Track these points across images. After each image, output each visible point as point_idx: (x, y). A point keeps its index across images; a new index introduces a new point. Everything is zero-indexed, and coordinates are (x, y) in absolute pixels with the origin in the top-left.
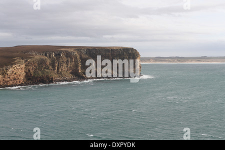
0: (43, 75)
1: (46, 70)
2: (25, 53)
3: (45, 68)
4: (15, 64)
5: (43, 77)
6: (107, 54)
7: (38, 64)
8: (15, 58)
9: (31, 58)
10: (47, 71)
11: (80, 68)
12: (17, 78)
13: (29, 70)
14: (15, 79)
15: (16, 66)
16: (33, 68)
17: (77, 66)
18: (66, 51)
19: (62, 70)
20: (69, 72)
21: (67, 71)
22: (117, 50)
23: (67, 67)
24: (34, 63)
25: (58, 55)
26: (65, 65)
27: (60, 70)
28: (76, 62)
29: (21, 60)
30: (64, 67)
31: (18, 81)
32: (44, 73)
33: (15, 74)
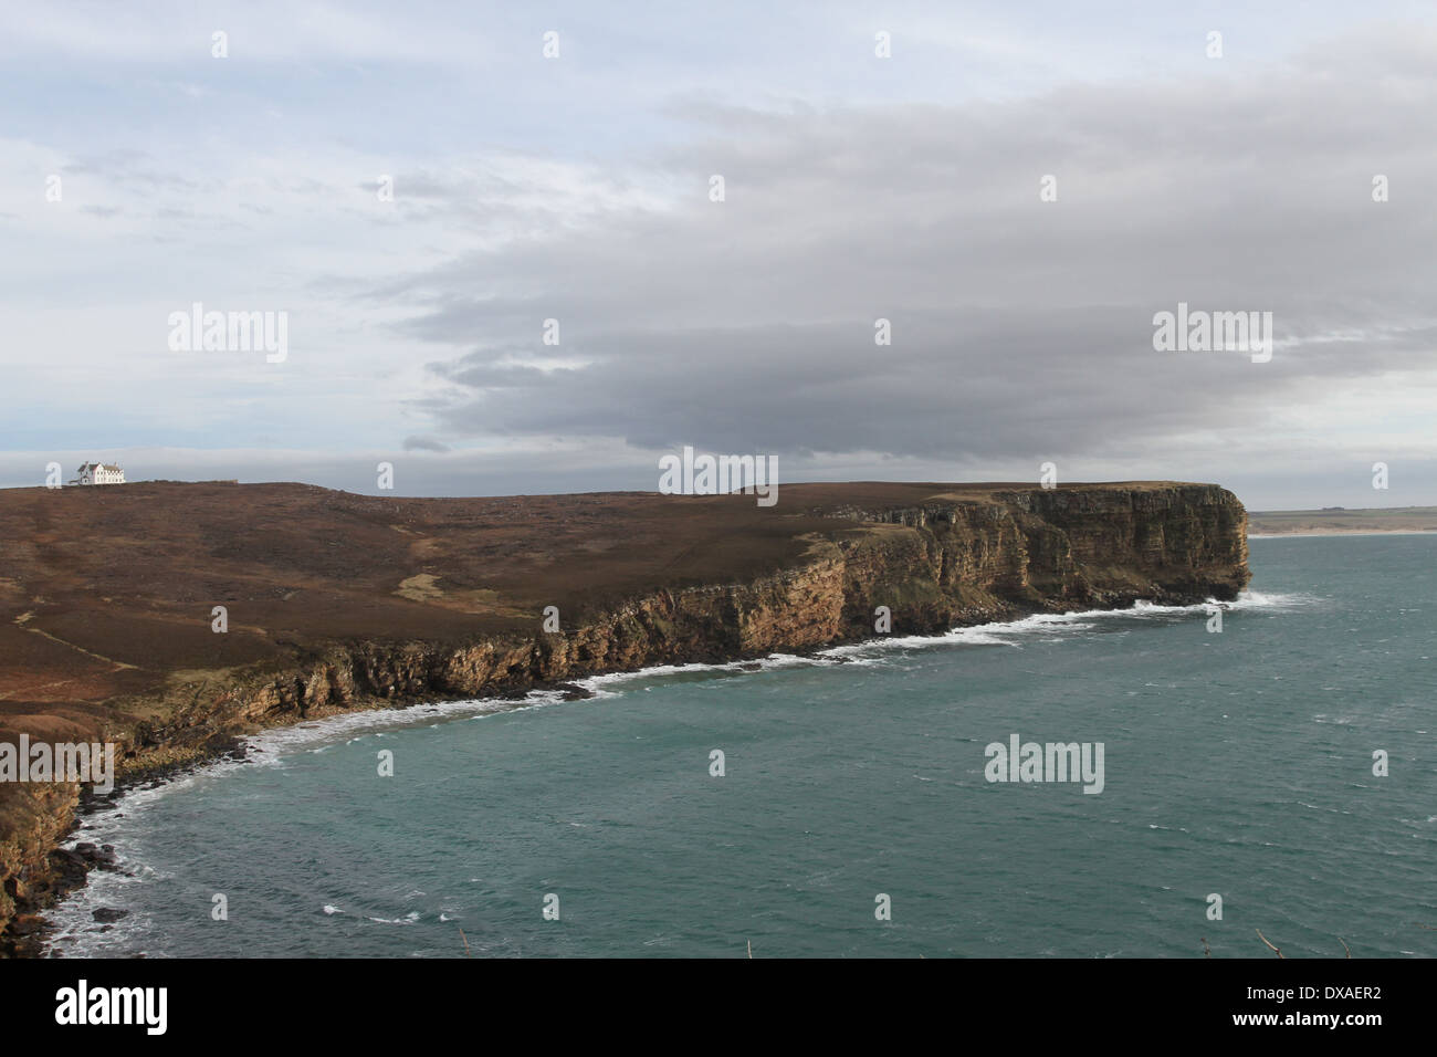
0: (912, 603)
1: (918, 581)
2: (822, 514)
3: (915, 574)
4: (813, 559)
5: (911, 610)
6: (1116, 510)
7: (889, 559)
8: (805, 538)
9: (861, 534)
10: (924, 584)
11: (1024, 570)
12: (819, 618)
13: (856, 584)
14: (814, 621)
15: (820, 571)
16: (869, 575)
17: (1013, 562)
18: (969, 503)
19: (958, 577)
20: (982, 586)
21: (975, 584)
22: (1156, 493)
23: (977, 565)
24: (873, 555)
25: (940, 519)
26: (968, 556)
27: (952, 580)
28: (1009, 546)
29: (830, 545)
30: (966, 570)
31: (824, 628)
32: (912, 594)
33: (815, 600)
